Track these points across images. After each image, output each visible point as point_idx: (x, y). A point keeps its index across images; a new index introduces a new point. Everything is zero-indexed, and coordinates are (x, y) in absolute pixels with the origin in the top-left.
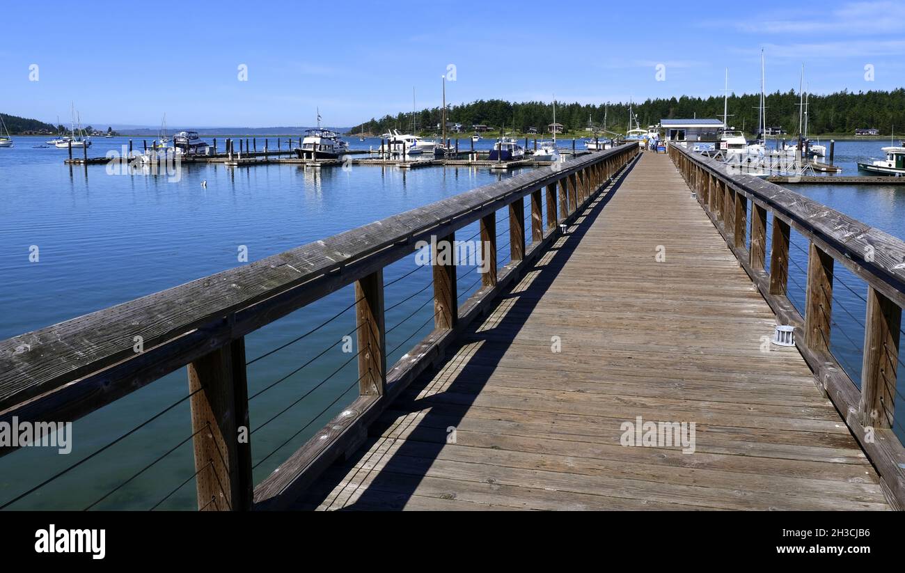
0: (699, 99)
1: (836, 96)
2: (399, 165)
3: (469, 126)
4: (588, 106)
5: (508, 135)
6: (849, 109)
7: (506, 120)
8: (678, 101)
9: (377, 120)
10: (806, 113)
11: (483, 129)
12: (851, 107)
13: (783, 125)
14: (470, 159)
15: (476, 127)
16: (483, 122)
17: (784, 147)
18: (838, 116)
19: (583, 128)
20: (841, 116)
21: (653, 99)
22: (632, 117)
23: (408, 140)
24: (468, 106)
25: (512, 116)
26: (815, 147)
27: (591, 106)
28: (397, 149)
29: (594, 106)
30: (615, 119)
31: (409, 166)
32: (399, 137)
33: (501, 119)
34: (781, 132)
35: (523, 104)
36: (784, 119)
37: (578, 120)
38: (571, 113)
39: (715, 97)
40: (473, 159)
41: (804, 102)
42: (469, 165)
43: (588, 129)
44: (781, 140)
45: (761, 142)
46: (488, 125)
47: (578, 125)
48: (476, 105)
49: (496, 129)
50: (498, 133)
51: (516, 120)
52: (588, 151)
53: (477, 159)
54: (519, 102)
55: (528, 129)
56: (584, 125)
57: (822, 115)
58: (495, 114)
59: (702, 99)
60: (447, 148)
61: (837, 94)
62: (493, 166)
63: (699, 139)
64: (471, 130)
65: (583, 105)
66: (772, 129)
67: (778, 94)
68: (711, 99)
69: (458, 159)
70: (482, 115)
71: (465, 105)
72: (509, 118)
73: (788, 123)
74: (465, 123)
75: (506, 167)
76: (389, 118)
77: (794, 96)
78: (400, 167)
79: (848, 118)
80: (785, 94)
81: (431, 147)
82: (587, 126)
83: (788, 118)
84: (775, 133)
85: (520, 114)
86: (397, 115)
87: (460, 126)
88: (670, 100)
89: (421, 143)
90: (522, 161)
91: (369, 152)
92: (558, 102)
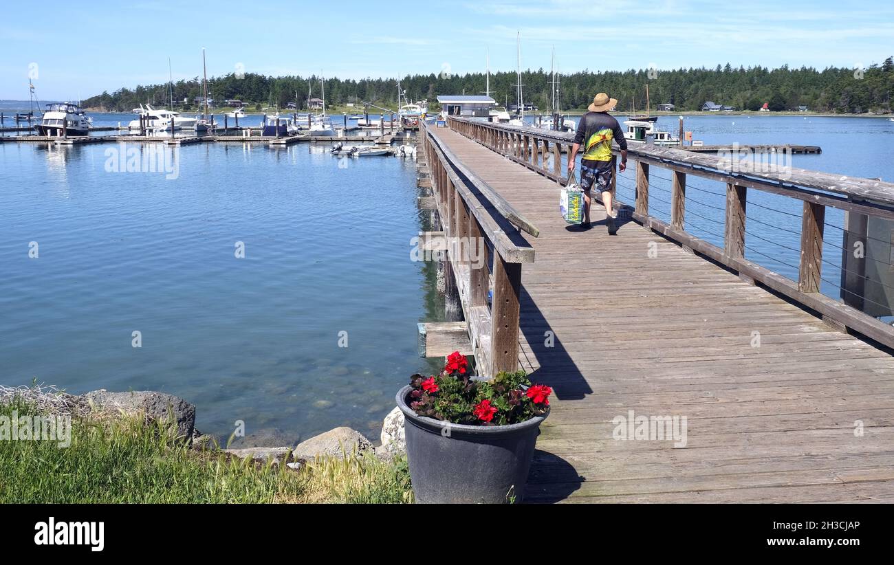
0: (457, 75)
1: (578, 76)
2: (167, 142)
3: (221, 101)
4: (348, 81)
5: (265, 111)
6: (590, 88)
7: (262, 94)
8: (437, 77)
9: (110, 93)
10: (557, 91)
11: (237, 104)
12: (592, 85)
13: (534, 102)
14: (244, 134)
15: (229, 102)
16: (237, 96)
17: (540, 122)
18: (581, 94)
19: (344, 104)
20: (583, 94)
21: (413, 75)
22: (401, 93)
23: (164, 116)
24: (219, 79)
25: (268, 91)
26: (567, 122)
27: (351, 81)
28: (150, 125)
29: (354, 81)
30: (377, 95)
31: (179, 142)
32: (152, 113)
33: (256, 94)
34: (533, 108)
35: (279, 78)
36: (535, 96)
37: (338, 95)
38: (331, 88)
39: (471, 75)
40: (246, 135)
41: (556, 81)
42: (243, 141)
43: (348, 105)
44: (538, 116)
45: (520, 118)
46: (242, 100)
47: (339, 100)
48: (228, 78)
49: (252, 104)
50: (254, 108)
51: (273, 94)
52: (359, 127)
53: (251, 135)
54: (275, 77)
55: (287, 104)
56: (344, 101)
57: (568, 92)
58: (250, 88)
59: (460, 76)
60: (210, 124)
61: (579, 74)
62: (270, 142)
63: (474, 114)
64: (223, 105)
65: (342, 80)
66: (525, 105)
67: (529, 72)
68: (468, 76)
69: (227, 135)
70: (235, 89)
71: (215, 78)
72: (265, 93)
73: (538, 100)
74: (216, 98)
75: (284, 142)
76: (125, 92)
77: (543, 75)
78: (169, 144)
79: (589, 96)
80: (535, 72)
81: (192, 123)
82: (348, 102)
83: (538, 94)
84: (528, 109)
85: (277, 89)
86: (135, 89)
87: (210, 101)
88: (429, 76)
89: (179, 119)
90: (298, 136)
91: (118, 129)
92: (316, 77)
